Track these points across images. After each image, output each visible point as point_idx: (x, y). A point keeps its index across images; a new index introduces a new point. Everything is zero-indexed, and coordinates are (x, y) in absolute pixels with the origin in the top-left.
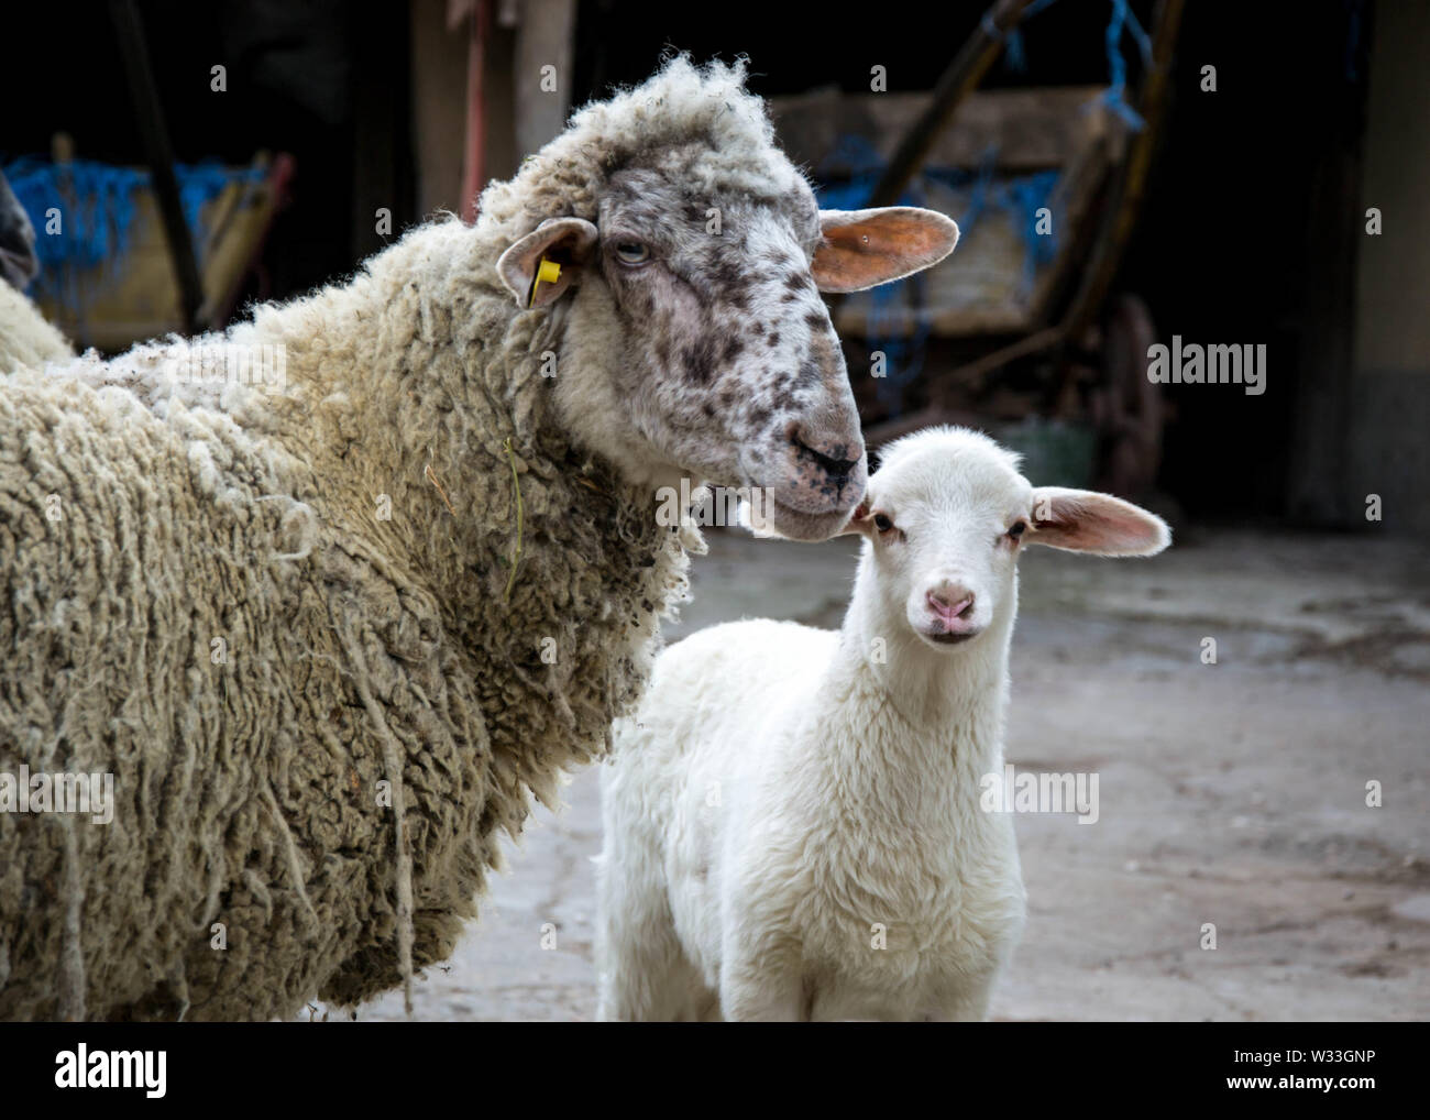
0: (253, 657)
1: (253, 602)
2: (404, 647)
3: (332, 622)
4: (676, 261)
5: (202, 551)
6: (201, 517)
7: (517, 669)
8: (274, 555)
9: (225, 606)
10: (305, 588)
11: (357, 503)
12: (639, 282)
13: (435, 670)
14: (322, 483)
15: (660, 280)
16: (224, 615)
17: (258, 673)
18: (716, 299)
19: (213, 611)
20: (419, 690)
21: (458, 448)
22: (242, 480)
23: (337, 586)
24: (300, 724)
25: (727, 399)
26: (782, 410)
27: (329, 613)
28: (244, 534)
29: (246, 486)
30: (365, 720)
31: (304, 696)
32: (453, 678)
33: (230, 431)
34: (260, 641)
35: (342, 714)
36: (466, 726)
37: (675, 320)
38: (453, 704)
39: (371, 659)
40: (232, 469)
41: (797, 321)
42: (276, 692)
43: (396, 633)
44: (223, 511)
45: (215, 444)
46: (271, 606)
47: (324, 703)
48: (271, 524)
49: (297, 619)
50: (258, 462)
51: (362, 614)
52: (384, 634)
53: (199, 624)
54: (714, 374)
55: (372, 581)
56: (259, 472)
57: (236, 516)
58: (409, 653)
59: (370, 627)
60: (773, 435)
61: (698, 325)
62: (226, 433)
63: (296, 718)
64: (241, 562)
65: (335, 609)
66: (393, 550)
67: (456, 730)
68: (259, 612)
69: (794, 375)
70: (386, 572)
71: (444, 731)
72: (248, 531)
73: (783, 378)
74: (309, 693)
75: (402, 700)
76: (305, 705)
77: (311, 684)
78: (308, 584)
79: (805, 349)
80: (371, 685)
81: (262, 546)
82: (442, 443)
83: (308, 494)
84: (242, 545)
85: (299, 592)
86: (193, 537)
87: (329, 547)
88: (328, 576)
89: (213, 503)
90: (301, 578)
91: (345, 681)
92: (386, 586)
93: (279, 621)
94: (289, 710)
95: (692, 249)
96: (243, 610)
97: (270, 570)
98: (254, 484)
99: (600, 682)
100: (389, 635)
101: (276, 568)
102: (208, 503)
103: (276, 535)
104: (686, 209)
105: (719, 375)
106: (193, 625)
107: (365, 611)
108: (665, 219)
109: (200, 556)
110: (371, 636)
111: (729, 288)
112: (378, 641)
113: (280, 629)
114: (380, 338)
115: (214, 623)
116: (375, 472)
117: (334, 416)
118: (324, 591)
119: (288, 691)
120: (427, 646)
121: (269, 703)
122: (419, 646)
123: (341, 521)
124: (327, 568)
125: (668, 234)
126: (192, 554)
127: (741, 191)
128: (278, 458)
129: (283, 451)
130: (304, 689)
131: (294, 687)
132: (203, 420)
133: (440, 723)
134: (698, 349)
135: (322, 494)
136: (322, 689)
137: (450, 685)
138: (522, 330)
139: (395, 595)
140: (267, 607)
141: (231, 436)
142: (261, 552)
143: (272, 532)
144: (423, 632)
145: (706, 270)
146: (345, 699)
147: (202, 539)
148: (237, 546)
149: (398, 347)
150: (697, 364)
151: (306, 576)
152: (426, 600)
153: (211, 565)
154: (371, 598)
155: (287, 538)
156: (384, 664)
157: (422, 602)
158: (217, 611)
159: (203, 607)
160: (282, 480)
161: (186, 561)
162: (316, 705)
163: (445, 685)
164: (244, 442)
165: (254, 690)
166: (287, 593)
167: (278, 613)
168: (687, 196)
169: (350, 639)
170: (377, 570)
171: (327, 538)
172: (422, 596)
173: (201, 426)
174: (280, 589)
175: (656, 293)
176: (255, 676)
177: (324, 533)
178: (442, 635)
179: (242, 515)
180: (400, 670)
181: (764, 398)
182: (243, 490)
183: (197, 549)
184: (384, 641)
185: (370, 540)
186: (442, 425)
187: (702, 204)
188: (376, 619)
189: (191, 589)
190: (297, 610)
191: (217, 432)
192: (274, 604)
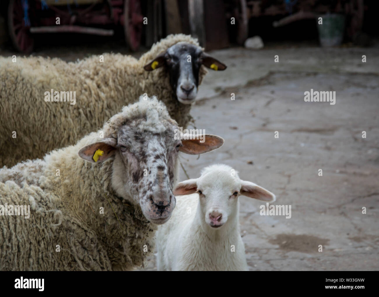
0: (47, 253)
1: (46, 238)
2: (86, 246)
3: (67, 240)
4: (132, 150)
5: (33, 226)
6: (32, 216)
7: (116, 249)
8: (52, 224)
9: (39, 240)
10: (60, 232)
11: (73, 209)
12: (125, 155)
13: (95, 251)
14: (64, 204)
15: (129, 155)
16: (39, 242)
17: (48, 257)
18: (141, 160)
19: (36, 242)
20: (90, 257)
21: (94, 195)
22: (43, 205)
23: (68, 231)
24: (60, 268)
25: (140, 187)
26: (149, 191)
27: (67, 238)
28: (44, 220)
29: (44, 206)
30: (77, 265)
31: (61, 260)
32: (101, 252)
33: (40, 191)
34: (49, 248)
35: (71, 264)
36: (104, 264)
37: (132, 165)
38: (100, 259)
39: (77, 250)
40: (40, 202)
41: (155, 168)
42: (53, 261)
43: (84, 242)
44: (38, 214)
45: (36, 195)
46: (51, 238)
47: (66, 262)
48: (51, 216)
49: (59, 240)
50: (47, 199)
51: (75, 238)
52: (81, 243)
53: (32, 246)
54: (139, 180)
55: (78, 229)
56: (47, 202)
57: (42, 215)
58: (88, 247)
59: (77, 242)
60: (147, 197)
61: (137, 167)
62: (38, 192)
63: (59, 266)
64: (43, 227)
65: (68, 237)
66: (82, 220)
67: (101, 266)
68: (48, 240)
69: (153, 182)
70: (81, 226)
71: (98, 267)
72: (45, 219)
73: (151, 183)
74: (62, 259)
75: (86, 260)
76: (61, 263)
77: (62, 257)
78: (61, 231)
79: (155, 175)
80: (78, 257)
81: (49, 222)
82: (91, 194)
83: (60, 207)
84: (43, 223)
85: (59, 233)
86: (30, 222)
87: (66, 221)
88: (66, 228)
89: (35, 212)
90: (59, 229)
91: (71, 255)
92: (81, 230)
93: (54, 242)
94: (57, 264)
95: (136, 146)
96: (44, 241)
97: (51, 229)
98: (46, 205)
99: (140, 250)
100: (82, 243)
101: (52, 228)
102: (34, 212)
103: (52, 219)
104: (135, 137)
105: (140, 181)
106: (30, 246)
107: (76, 237)
108: (130, 139)
109: (32, 228)
110: (78, 244)
111: (143, 158)
112: (80, 245)
113: (54, 244)
114: (76, 165)
115: (36, 245)
116: (77, 201)
117: (66, 186)
118: (65, 233)
119: (56, 260)
120: (93, 245)
121: (51, 264)
122: (90, 246)
123: (69, 213)
124: (65, 227)
125: (130, 144)
126: (30, 227)
127: (150, 132)
128: (53, 197)
129: (54, 195)
130: (61, 258)
131: (58, 258)
132: (33, 189)
133: (97, 264)
134: (136, 173)
135: (64, 207)
136: (65, 258)
137: (100, 254)
138: (106, 165)
139: (84, 233)
140: (50, 239)
141: (40, 193)
142: (48, 224)
143: (51, 218)
144: (92, 241)
145: (139, 153)
146: (72, 260)
147: (33, 222)
148: (42, 223)
149: (80, 168)
150: (136, 177)
151: (61, 229)
152: (92, 233)
153: (35, 230)
154: (77, 234)
155: (55, 219)
156: (81, 251)
157: (92, 234)
158: (37, 241)
159: (33, 241)
160: (54, 203)
161: (28, 229)
162: (64, 263)
163: (98, 254)
164: (44, 194)
165: (47, 261)
166: (55, 234)
167: (53, 240)
168: (136, 133)
169: (72, 245)
170: (79, 226)
171: (65, 219)
172: (91, 232)
173: (32, 190)
174: (53, 233)
175: (128, 158)
176: (47, 257)
177: (65, 217)
178: (97, 241)
179: (43, 214)
180: (86, 252)
181: (146, 187)
182: (43, 207)
183: (31, 226)
184: (81, 244)
185: (77, 218)
186: (90, 189)
187: (140, 135)
188: (79, 239)
189: (30, 237)
190: (58, 238)
191: (37, 191)
192: (52, 238)
